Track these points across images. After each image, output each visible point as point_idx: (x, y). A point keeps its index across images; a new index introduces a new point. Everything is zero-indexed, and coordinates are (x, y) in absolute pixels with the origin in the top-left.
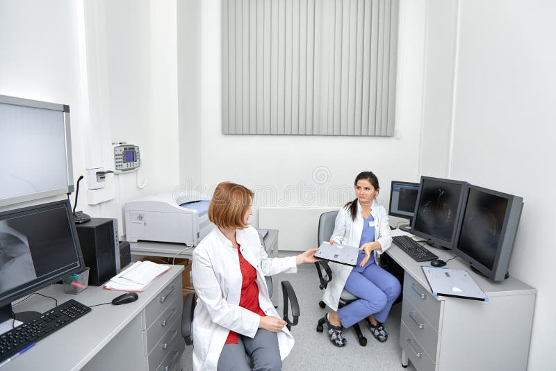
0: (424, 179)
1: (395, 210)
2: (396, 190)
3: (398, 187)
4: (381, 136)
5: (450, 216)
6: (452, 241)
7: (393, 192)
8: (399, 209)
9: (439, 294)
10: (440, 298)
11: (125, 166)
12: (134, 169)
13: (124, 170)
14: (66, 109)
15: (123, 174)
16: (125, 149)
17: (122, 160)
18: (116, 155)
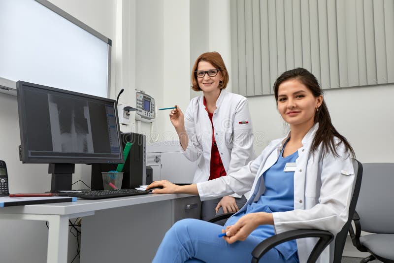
11: (143, 113)
12: (150, 119)
13: (142, 117)
14: (110, 42)
15: (142, 122)
16: (144, 97)
17: (141, 106)
18: (138, 100)
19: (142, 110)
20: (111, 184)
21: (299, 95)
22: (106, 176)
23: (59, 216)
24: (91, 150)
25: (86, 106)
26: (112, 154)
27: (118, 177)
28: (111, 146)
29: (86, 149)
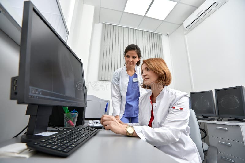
0: (192, 94)
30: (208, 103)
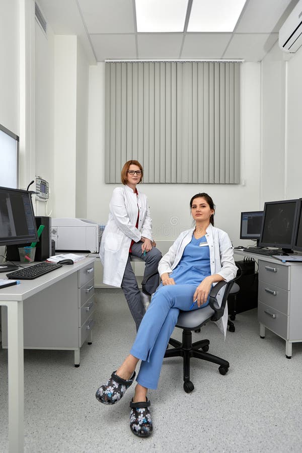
0: (267, 205)
1: (245, 234)
2: (246, 219)
3: (246, 217)
4: (229, 184)
5: (289, 226)
6: (292, 243)
7: (243, 221)
8: (248, 233)
9: (287, 261)
10: (288, 264)
11: (41, 194)
12: (45, 199)
13: (40, 197)
14: (18, 139)
15: (39, 201)
16: (41, 182)
17: (39, 189)
18: (37, 184)
19: (39, 192)
20: (26, 256)
21: (203, 206)
22: (22, 250)
23: (17, 302)
24: (14, 234)
25: (8, 197)
26: (30, 235)
27: (33, 251)
28: (29, 229)
29: (10, 234)
30: (288, 224)
